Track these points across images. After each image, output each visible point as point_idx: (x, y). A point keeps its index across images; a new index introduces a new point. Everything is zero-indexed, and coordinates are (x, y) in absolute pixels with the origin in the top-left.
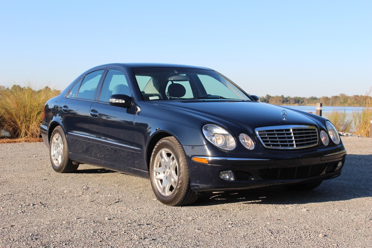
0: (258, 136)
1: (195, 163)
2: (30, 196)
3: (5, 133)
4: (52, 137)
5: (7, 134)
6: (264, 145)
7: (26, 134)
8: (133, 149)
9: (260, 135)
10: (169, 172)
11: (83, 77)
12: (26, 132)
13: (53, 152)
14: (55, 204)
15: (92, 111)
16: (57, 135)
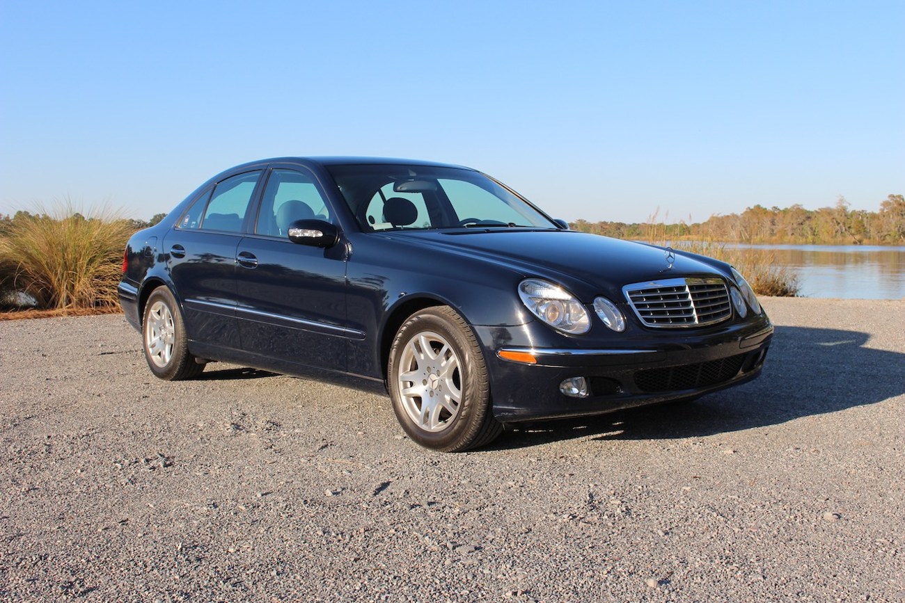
0: (630, 303)
1: (504, 363)
2: (130, 439)
3: (28, 299)
4: (147, 309)
5: (32, 301)
6: (643, 322)
7: (69, 301)
8: (344, 334)
9: (633, 301)
10: (437, 381)
11: (212, 187)
12: (68, 297)
13: (151, 340)
14: (192, 456)
15: (242, 254)
16: (159, 305)
